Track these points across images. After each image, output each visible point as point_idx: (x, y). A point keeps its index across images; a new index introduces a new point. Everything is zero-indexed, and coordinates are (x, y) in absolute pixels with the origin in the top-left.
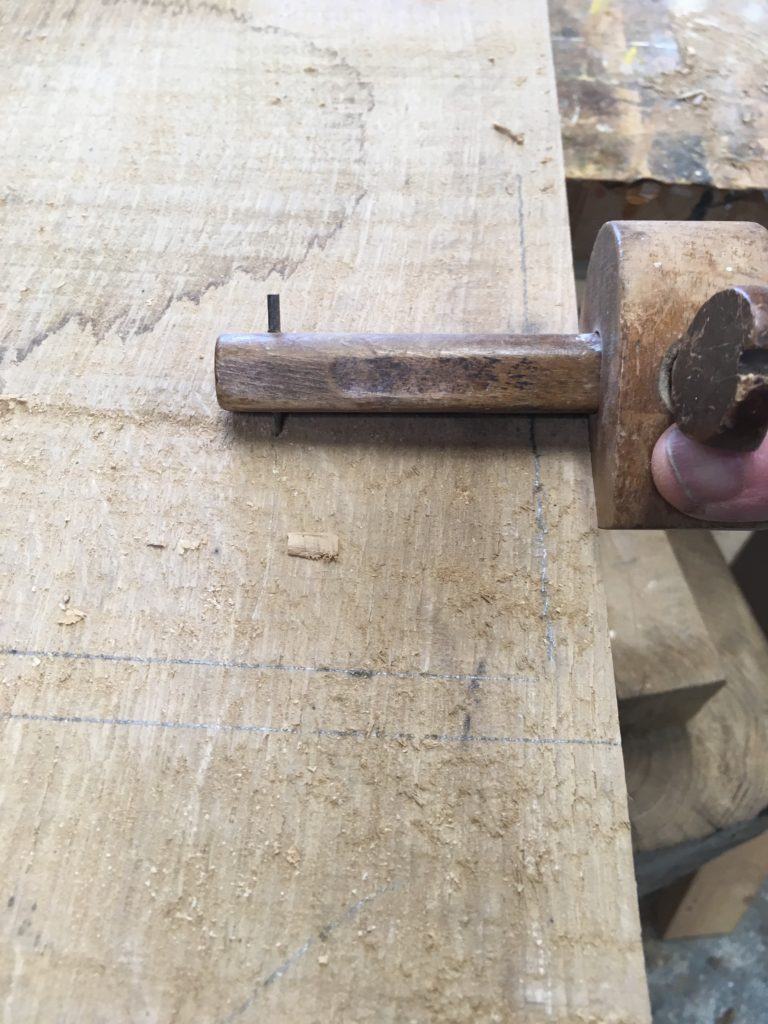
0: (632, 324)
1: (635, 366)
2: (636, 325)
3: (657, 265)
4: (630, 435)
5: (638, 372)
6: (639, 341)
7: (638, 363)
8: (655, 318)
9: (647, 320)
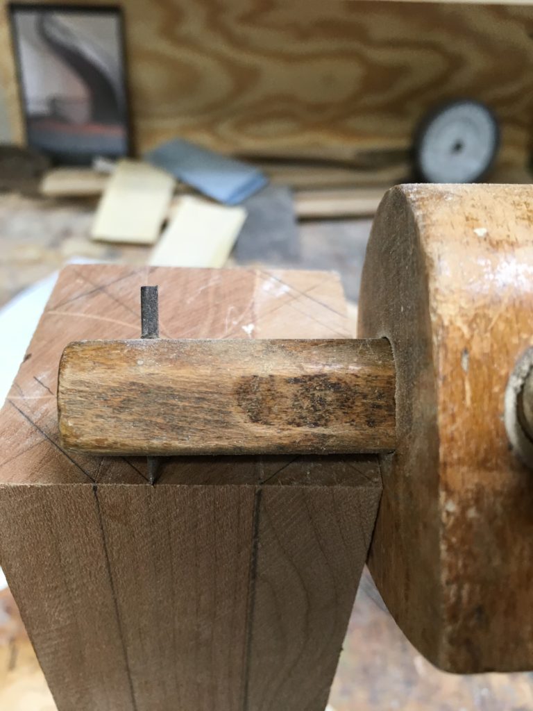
0: (451, 323)
1: (463, 392)
2: (459, 323)
3: (481, 232)
4: (464, 509)
5: (468, 402)
6: (466, 351)
7: (468, 387)
8: (490, 313)
9: (476, 316)
